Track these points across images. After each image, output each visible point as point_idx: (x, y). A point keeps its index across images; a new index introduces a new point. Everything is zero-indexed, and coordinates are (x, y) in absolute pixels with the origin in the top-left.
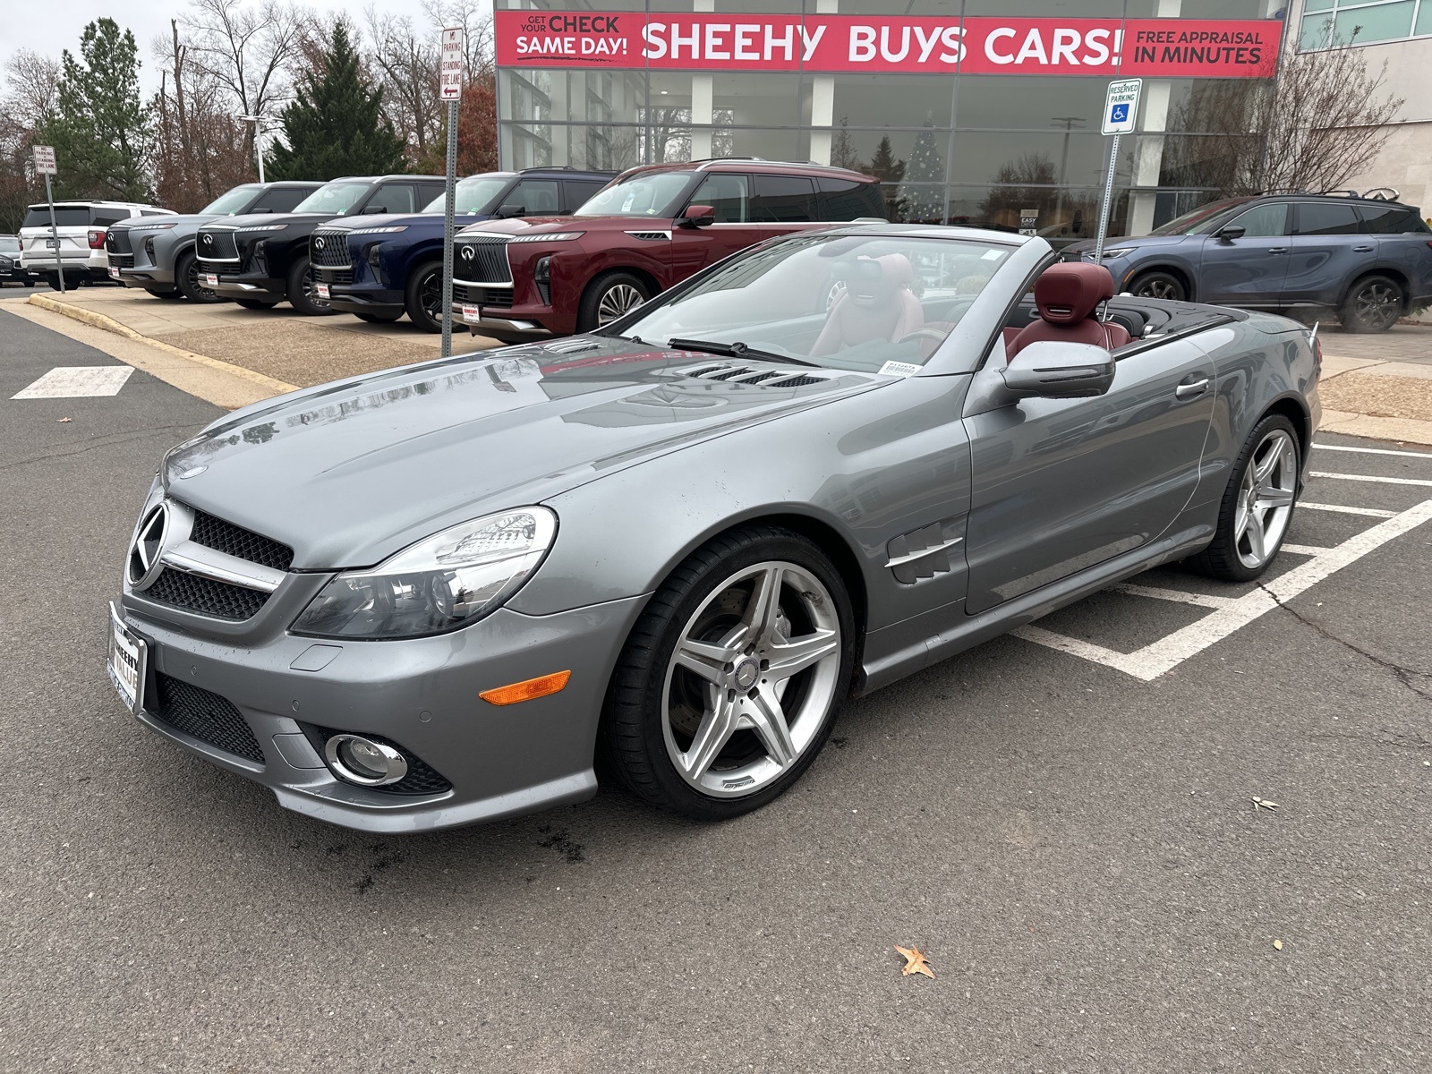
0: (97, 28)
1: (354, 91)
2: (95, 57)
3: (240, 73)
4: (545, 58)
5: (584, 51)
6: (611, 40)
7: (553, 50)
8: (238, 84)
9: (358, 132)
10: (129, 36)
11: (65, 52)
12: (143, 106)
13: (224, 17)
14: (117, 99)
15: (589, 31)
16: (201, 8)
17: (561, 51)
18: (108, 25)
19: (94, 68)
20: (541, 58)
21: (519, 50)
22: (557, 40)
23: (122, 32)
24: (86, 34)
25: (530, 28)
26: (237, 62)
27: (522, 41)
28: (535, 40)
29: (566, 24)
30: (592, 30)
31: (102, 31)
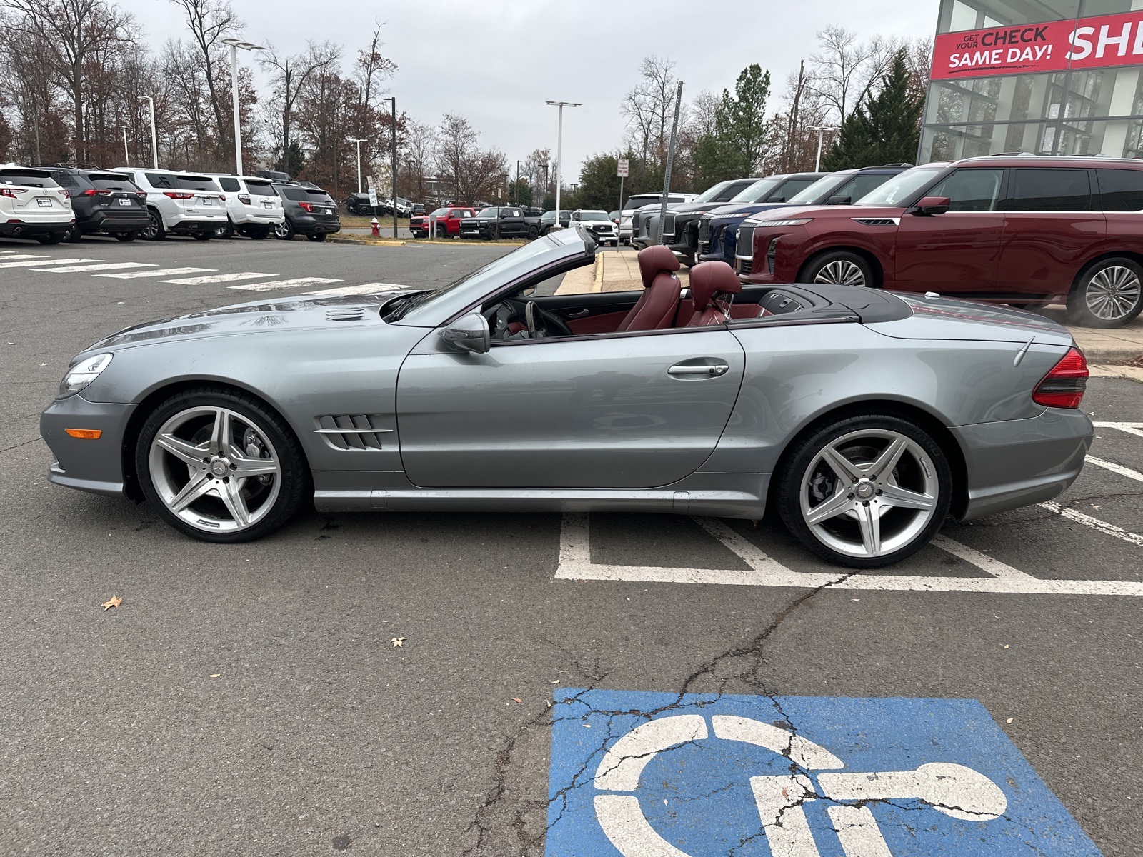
0: (748, 72)
1: (900, 102)
2: (742, 92)
3: (844, 93)
4: (972, 69)
5: (1009, 60)
6: (1037, 48)
7: (980, 63)
8: (840, 102)
9: (895, 134)
10: (767, 77)
11: (725, 90)
12: (764, 123)
13: (841, 53)
14: (750, 119)
15: (1017, 42)
16: (827, 48)
17: (987, 62)
18: (756, 69)
19: (742, 99)
20: (969, 70)
21: (951, 66)
22: (987, 53)
23: (763, 73)
24: (741, 76)
25: (964, 46)
26: (843, 86)
27: (954, 58)
28: (967, 55)
29: (997, 38)
30: (1020, 41)
31: (751, 74)
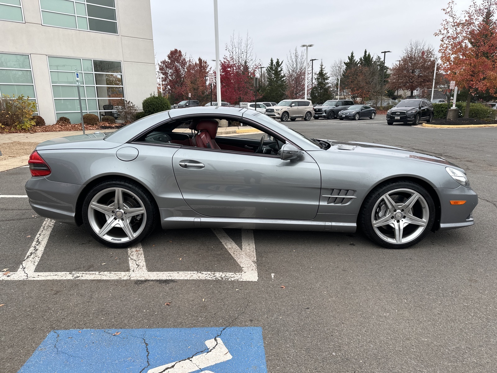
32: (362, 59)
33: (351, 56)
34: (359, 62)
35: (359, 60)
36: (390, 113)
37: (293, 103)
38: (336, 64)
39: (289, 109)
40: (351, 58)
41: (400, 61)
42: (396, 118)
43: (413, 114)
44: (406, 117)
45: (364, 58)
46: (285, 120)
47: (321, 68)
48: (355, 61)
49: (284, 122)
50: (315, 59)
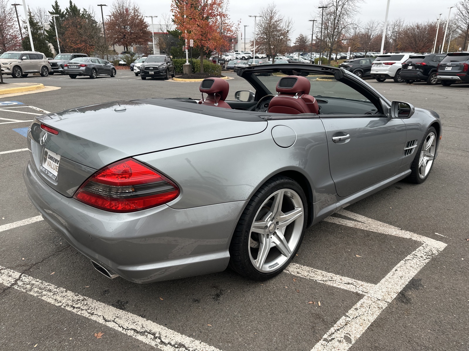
32: (69, 9)
33: (55, 5)
34: (66, 13)
35: (65, 11)
36: (143, 68)
37: (23, 55)
38: (34, 12)
39: (20, 62)
40: (56, 7)
41: (110, 16)
42: (150, 73)
43: (164, 69)
44: (159, 72)
45: (70, 9)
46: (18, 75)
47: (30, 15)
48: (61, 11)
49: (18, 79)
50: (19, 5)
